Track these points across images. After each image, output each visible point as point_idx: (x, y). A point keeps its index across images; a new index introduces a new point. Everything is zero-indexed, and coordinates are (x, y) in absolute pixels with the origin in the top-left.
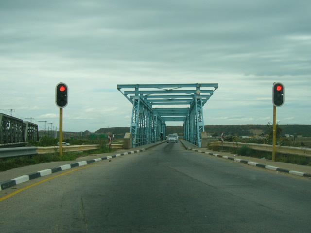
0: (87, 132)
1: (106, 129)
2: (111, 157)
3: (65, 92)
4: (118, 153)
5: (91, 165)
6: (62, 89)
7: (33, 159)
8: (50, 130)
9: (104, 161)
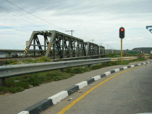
0: (127, 50)
1: (137, 48)
2: (145, 63)
3: (124, 31)
4: (149, 61)
5: (136, 67)
6: (122, 30)
7: (110, 64)
8: (110, 49)
9: (142, 65)
